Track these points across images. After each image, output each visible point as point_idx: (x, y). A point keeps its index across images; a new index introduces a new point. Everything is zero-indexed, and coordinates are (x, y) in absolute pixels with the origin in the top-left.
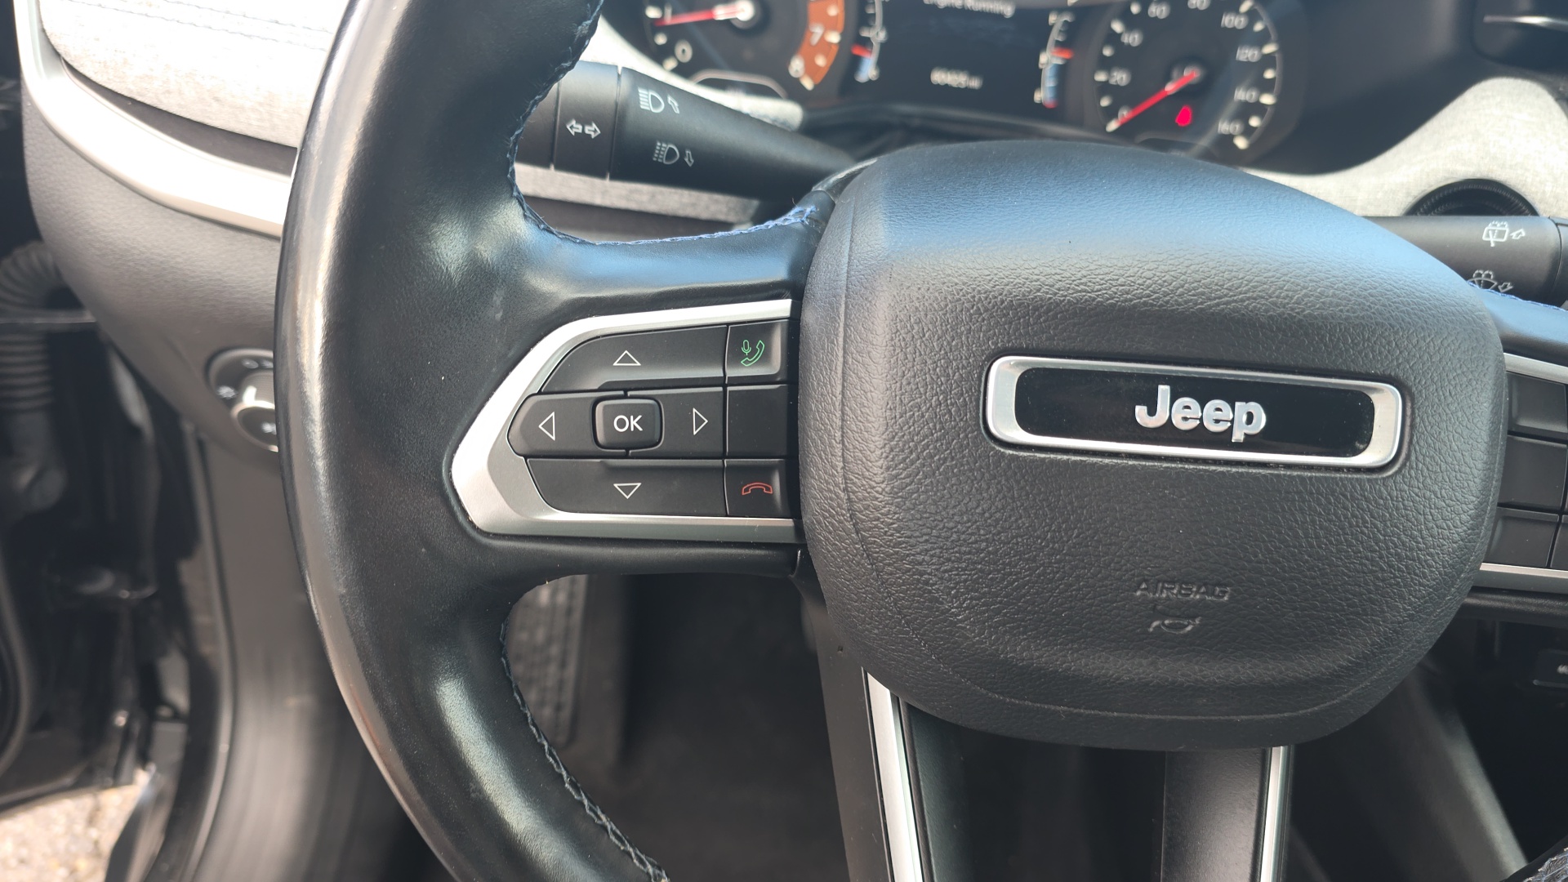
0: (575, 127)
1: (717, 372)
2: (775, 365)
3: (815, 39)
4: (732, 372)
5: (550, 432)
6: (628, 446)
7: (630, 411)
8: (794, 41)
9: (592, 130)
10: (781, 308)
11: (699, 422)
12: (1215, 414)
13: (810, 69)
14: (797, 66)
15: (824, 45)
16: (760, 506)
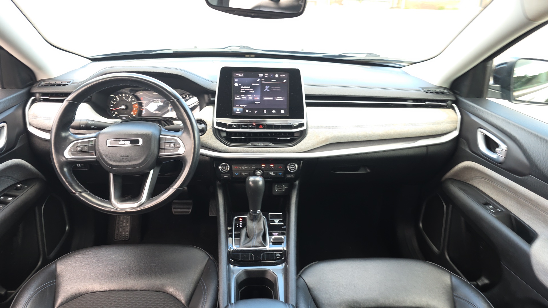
0: (82, 126)
1: (88, 144)
2: (93, 143)
3: (134, 109)
4: (90, 144)
5: (73, 150)
6: (80, 151)
7: (80, 148)
8: (132, 110)
9: (84, 126)
10: (95, 139)
11: (86, 149)
12: (125, 142)
13: (134, 114)
14: (132, 113)
15: (136, 110)
16: (93, 156)
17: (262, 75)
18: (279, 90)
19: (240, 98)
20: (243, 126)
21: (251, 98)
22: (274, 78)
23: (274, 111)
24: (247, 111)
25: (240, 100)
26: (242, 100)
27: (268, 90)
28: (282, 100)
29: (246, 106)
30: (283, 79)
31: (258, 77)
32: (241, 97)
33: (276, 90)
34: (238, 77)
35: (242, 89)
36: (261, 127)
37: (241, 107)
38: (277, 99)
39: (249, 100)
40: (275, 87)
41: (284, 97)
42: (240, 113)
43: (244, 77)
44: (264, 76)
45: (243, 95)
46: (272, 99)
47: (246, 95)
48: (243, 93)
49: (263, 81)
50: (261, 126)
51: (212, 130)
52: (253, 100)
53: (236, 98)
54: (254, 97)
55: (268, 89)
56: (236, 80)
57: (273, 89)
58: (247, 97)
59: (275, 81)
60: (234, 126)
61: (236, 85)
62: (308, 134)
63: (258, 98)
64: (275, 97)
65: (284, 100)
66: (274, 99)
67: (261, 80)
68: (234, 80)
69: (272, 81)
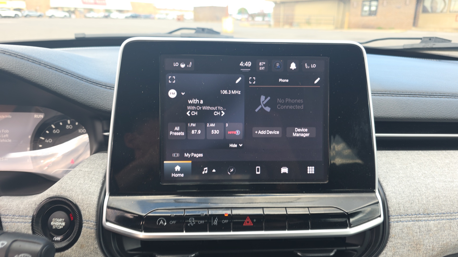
17: (248, 64)
18: (299, 107)
19: (183, 134)
20: (192, 222)
21: (217, 132)
22: (288, 73)
23: (285, 170)
24: (205, 171)
25: (185, 138)
26: (189, 138)
27: (268, 109)
28: (307, 135)
29: (201, 155)
30: (313, 74)
31: (238, 71)
32: (187, 130)
33: (291, 107)
34: (179, 70)
35: (189, 108)
36: (248, 223)
37: (187, 159)
38: (294, 135)
39: (209, 138)
40: (288, 100)
41: (314, 129)
42: (182, 175)
43: (196, 70)
44: (255, 66)
45: (194, 125)
46: (278, 132)
47: (203, 124)
48: (192, 119)
49: (253, 81)
50: (248, 220)
51: (94, 235)
52: (222, 138)
53: (171, 133)
54: (224, 131)
55: (265, 105)
56: (172, 79)
57: (282, 104)
58: (206, 131)
59: (287, 81)
60: (161, 222)
61: (172, 94)
62: (390, 239)
63: (238, 132)
64: (288, 129)
65: (314, 136)
66: (284, 132)
67: (245, 81)
68: (166, 80)
69: (280, 80)
